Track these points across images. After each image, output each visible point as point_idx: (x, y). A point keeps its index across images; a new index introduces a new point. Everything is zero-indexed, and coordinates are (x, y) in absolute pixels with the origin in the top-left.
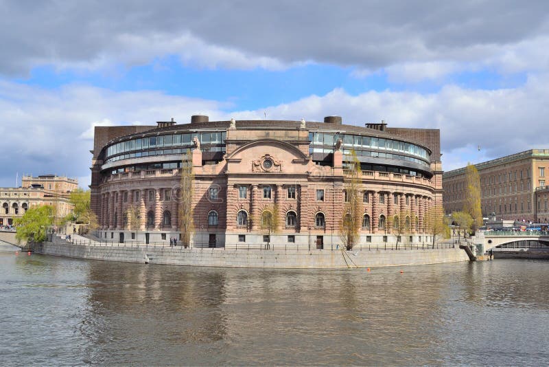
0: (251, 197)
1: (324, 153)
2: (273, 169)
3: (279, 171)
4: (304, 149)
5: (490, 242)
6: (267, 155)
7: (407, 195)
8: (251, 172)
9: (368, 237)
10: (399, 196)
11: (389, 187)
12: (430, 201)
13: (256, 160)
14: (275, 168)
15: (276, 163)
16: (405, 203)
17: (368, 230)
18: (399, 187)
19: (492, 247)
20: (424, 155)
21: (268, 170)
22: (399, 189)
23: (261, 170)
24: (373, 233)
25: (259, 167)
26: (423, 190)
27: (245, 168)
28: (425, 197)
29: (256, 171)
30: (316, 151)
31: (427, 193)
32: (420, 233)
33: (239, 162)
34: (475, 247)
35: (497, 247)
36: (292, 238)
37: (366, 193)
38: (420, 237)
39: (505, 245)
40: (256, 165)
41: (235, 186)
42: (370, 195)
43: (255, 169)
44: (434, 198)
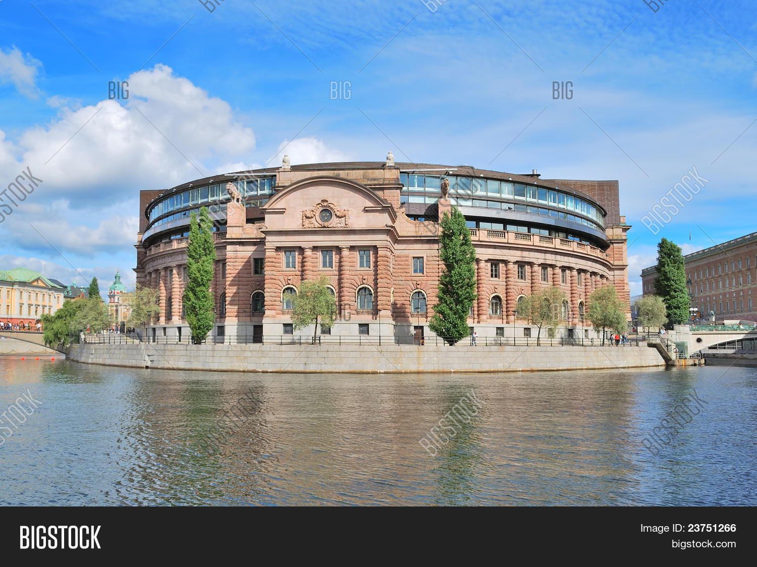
0: (303, 266)
1: (425, 204)
2: (334, 223)
3: (343, 225)
4: (393, 197)
5: (699, 340)
6: (323, 201)
7: (564, 269)
8: (300, 228)
9: (498, 328)
10: (549, 269)
11: (532, 254)
12: (605, 281)
13: (308, 209)
14: (338, 220)
15: (338, 214)
16: (561, 279)
17: (499, 318)
18: (548, 256)
19: (703, 347)
20: (593, 214)
21: (326, 224)
22: (550, 259)
23: (316, 223)
24: (508, 323)
25: (313, 220)
26: (590, 263)
27: (292, 222)
28: (594, 274)
29: (308, 225)
30: (412, 200)
31: (598, 268)
32: (587, 325)
33: (282, 213)
34: (674, 346)
35: (710, 348)
36: (364, 328)
37: (495, 263)
38: (586, 331)
39: (723, 345)
40: (307, 218)
41: (278, 249)
42: (501, 265)
43: (307, 222)
44: (611, 278)
